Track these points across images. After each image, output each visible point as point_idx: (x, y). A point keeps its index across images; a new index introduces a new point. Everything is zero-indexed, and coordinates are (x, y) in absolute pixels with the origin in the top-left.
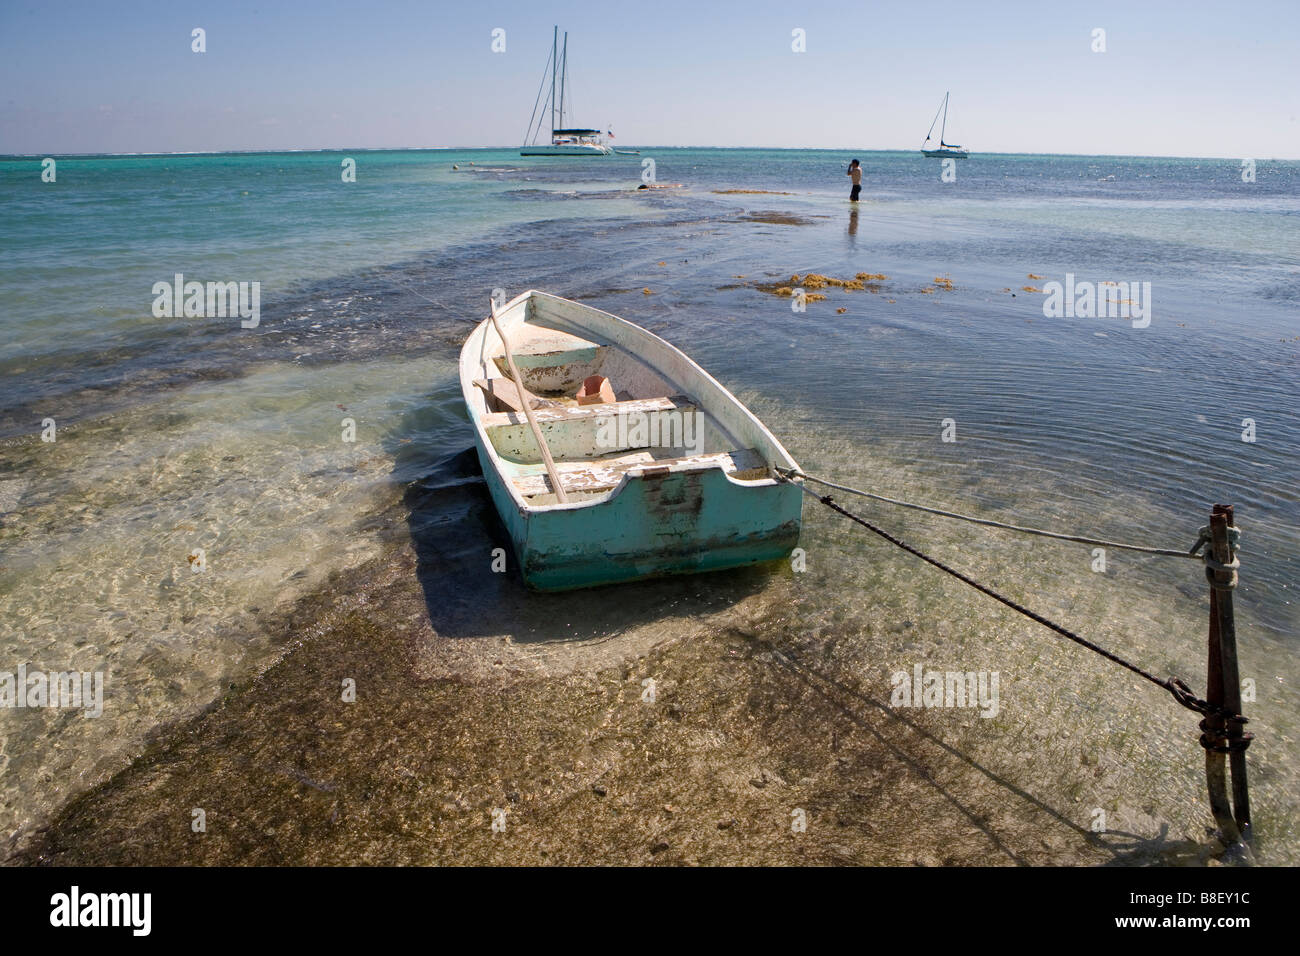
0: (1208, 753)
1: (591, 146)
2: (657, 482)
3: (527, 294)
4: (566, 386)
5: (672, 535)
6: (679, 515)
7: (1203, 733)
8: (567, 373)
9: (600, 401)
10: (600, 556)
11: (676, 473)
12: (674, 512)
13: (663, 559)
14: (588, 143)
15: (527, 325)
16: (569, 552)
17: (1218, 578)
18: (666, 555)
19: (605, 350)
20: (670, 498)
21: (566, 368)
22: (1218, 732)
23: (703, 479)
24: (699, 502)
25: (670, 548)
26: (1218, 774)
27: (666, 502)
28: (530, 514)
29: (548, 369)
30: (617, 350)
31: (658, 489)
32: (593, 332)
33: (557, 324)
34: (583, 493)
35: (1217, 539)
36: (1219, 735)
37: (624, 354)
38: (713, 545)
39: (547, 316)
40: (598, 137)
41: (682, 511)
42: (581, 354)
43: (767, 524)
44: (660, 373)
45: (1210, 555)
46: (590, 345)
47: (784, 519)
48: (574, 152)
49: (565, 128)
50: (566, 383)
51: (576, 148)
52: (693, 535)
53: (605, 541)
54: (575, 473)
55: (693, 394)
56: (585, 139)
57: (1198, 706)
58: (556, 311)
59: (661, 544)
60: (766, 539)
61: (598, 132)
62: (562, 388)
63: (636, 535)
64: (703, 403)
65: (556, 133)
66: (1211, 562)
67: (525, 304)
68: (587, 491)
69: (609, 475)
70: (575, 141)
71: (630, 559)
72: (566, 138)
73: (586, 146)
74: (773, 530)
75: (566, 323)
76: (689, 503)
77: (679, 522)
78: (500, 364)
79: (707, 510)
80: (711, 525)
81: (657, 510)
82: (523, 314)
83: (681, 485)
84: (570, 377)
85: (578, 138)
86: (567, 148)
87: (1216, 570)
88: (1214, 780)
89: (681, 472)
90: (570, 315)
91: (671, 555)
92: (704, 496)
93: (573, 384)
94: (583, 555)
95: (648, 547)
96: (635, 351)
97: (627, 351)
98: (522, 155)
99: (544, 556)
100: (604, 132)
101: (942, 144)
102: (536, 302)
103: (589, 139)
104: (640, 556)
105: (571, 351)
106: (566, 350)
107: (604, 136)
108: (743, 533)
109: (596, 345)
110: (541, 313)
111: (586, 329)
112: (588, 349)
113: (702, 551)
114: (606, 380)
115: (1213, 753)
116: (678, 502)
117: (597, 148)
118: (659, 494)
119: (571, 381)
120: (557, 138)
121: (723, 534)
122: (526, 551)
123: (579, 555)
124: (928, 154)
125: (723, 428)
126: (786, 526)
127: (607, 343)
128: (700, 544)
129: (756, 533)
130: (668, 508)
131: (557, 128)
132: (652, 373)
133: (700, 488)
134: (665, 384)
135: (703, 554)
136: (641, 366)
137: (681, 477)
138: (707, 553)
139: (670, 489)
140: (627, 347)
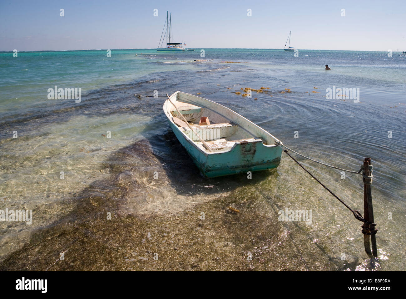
0: (364, 235)
1: (179, 48)
2: (244, 145)
3: (177, 92)
4: (192, 120)
5: (246, 161)
6: (249, 155)
7: (363, 229)
8: (192, 116)
9: (207, 124)
10: (226, 167)
11: (250, 143)
12: (247, 154)
13: (243, 168)
14: (178, 47)
15: (177, 102)
16: (218, 166)
17: (366, 181)
18: (244, 167)
19: (203, 109)
20: (247, 150)
21: (192, 115)
22: (367, 228)
23: (257, 145)
24: (255, 151)
25: (246, 165)
26: (368, 242)
27: (246, 151)
28: (208, 155)
29: (186, 115)
30: (207, 109)
31: (244, 147)
32: (199, 104)
33: (186, 101)
34: (215, 150)
35: (366, 169)
36: (368, 229)
37: (210, 110)
38: (257, 164)
39: (183, 99)
40: (181, 46)
41: (250, 154)
42: (196, 110)
43: (272, 158)
44: (223, 116)
45: (364, 174)
46: (199, 108)
47: (277, 157)
48: (174, 50)
49: (171, 43)
50: (192, 119)
51: (174, 49)
52: (252, 161)
53: (228, 163)
54: (211, 144)
55: (236, 122)
56: (177, 46)
57: (361, 220)
58: (186, 98)
59: (243, 164)
60: (271, 162)
61: (181, 44)
62: (191, 121)
63: (237, 161)
64: (240, 124)
65: (168, 44)
66: (364, 176)
67: (176, 95)
68: (216, 149)
69: (221, 144)
70: (174, 46)
71: (234, 168)
72: (171, 46)
73: (177, 48)
74: (273, 160)
75: (190, 101)
76: (252, 151)
77: (249, 157)
78: (172, 113)
79: (257, 154)
80: (257, 158)
81: (243, 154)
82: (176, 99)
83: (251, 146)
84: (193, 117)
85: (175, 46)
86: (171, 49)
87: (365, 178)
88: (366, 244)
89: (251, 142)
90: (191, 99)
91: (245, 167)
92: (256, 149)
93: (193, 120)
94: (222, 167)
95: (240, 165)
96: (213, 109)
97: (210, 109)
98: (157, 51)
99: (211, 167)
100: (183, 44)
101: (289, 47)
102: (180, 95)
103: (178, 46)
104: (237, 167)
105: (194, 110)
106: (192, 109)
107: (183, 45)
108: (266, 160)
109: (201, 108)
110: (181, 98)
111: (196, 103)
112: (199, 109)
113: (254, 166)
114: (207, 118)
115: (366, 235)
116: (249, 151)
117: (181, 49)
118: (244, 149)
119: (193, 119)
120: (168, 46)
121: (260, 161)
122: (206, 166)
123: (220, 167)
124: (286, 50)
125: (248, 132)
126: (277, 158)
127: (204, 107)
128: (254, 164)
129: (269, 161)
130: (246, 153)
131: (168, 43)
132: (220, 116)
133: (255, 147)
134: (226, 119)
135: (254, 167)
136: (216, 114)
137: (251, 144)
138: (255, 166)
139: (247, 147)
140: (210, 108)
